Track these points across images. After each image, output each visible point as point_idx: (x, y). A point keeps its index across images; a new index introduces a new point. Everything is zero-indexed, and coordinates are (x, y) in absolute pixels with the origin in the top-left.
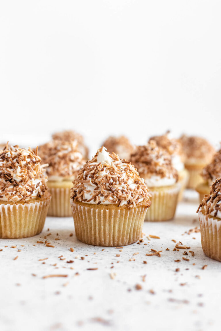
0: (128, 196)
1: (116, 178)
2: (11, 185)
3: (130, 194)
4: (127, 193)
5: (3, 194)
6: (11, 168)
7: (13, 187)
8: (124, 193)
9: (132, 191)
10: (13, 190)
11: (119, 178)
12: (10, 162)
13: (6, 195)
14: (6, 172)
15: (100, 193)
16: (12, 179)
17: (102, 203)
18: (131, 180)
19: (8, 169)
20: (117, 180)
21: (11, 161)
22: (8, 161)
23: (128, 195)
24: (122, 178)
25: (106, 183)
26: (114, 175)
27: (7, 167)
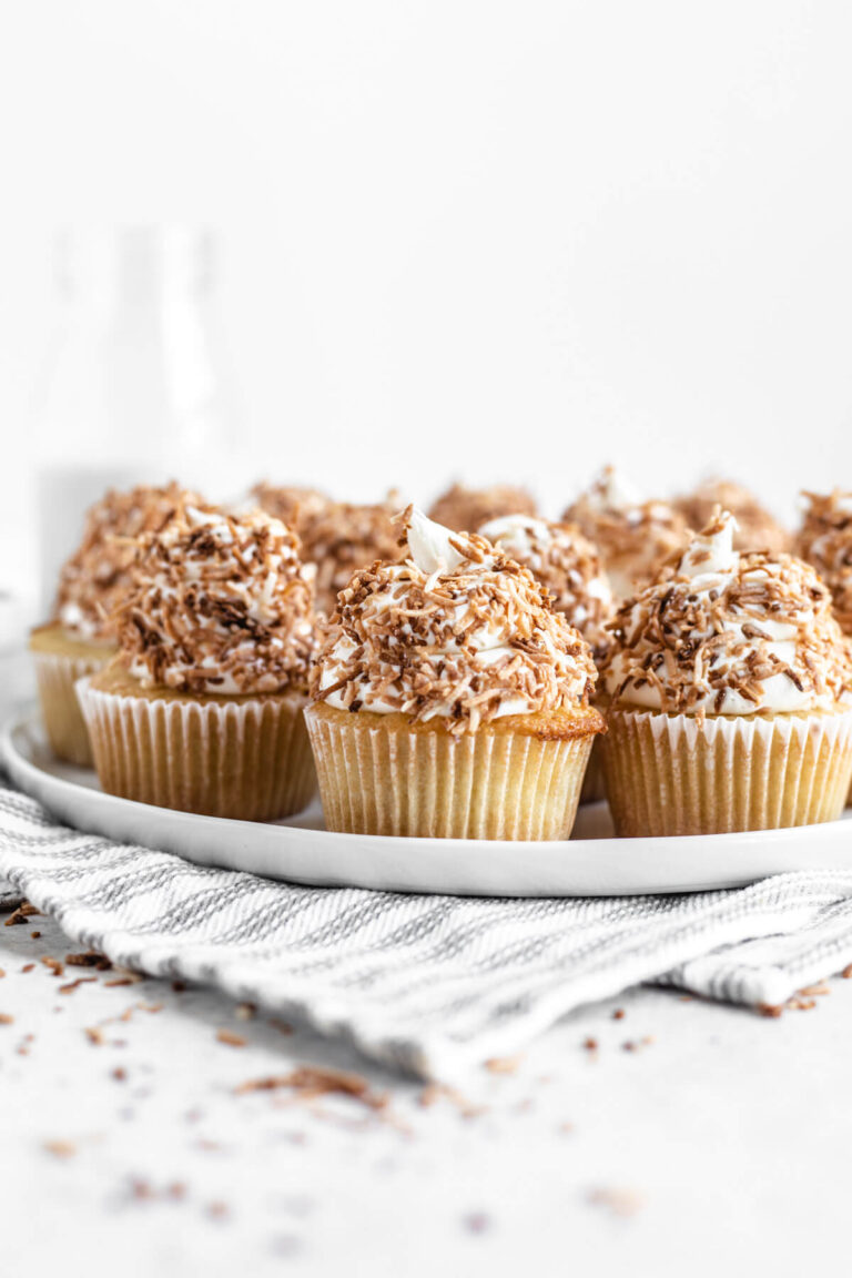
0: (453, 687)
1: (424, 620)
2: (248, 638)
3: (468, 680)
4: (452, 676)
5: (225, 669)
6: (236, 578)
7: (256, 647)
8: (444, 673)
9: (477, 671)
10: (257, 654)
11: (438, 621)
12: (232, 562)
13: (235, 674)
14: (222, 595)
15: (361, 672)
16: (246, 618)
17: (366, 707)
18: (490, 632)
19: (231, 584)
20: (427, 627)
21: (234, 555)
22: (224, 557)
23: (455, 683)
24: (450, 622)
25: (387, 637)
26: (420, 607)
27: (224, 579)
